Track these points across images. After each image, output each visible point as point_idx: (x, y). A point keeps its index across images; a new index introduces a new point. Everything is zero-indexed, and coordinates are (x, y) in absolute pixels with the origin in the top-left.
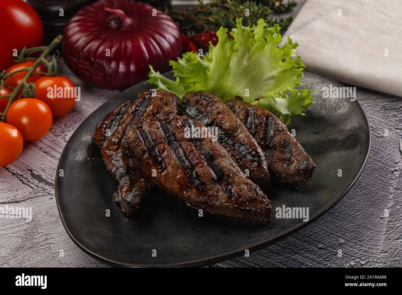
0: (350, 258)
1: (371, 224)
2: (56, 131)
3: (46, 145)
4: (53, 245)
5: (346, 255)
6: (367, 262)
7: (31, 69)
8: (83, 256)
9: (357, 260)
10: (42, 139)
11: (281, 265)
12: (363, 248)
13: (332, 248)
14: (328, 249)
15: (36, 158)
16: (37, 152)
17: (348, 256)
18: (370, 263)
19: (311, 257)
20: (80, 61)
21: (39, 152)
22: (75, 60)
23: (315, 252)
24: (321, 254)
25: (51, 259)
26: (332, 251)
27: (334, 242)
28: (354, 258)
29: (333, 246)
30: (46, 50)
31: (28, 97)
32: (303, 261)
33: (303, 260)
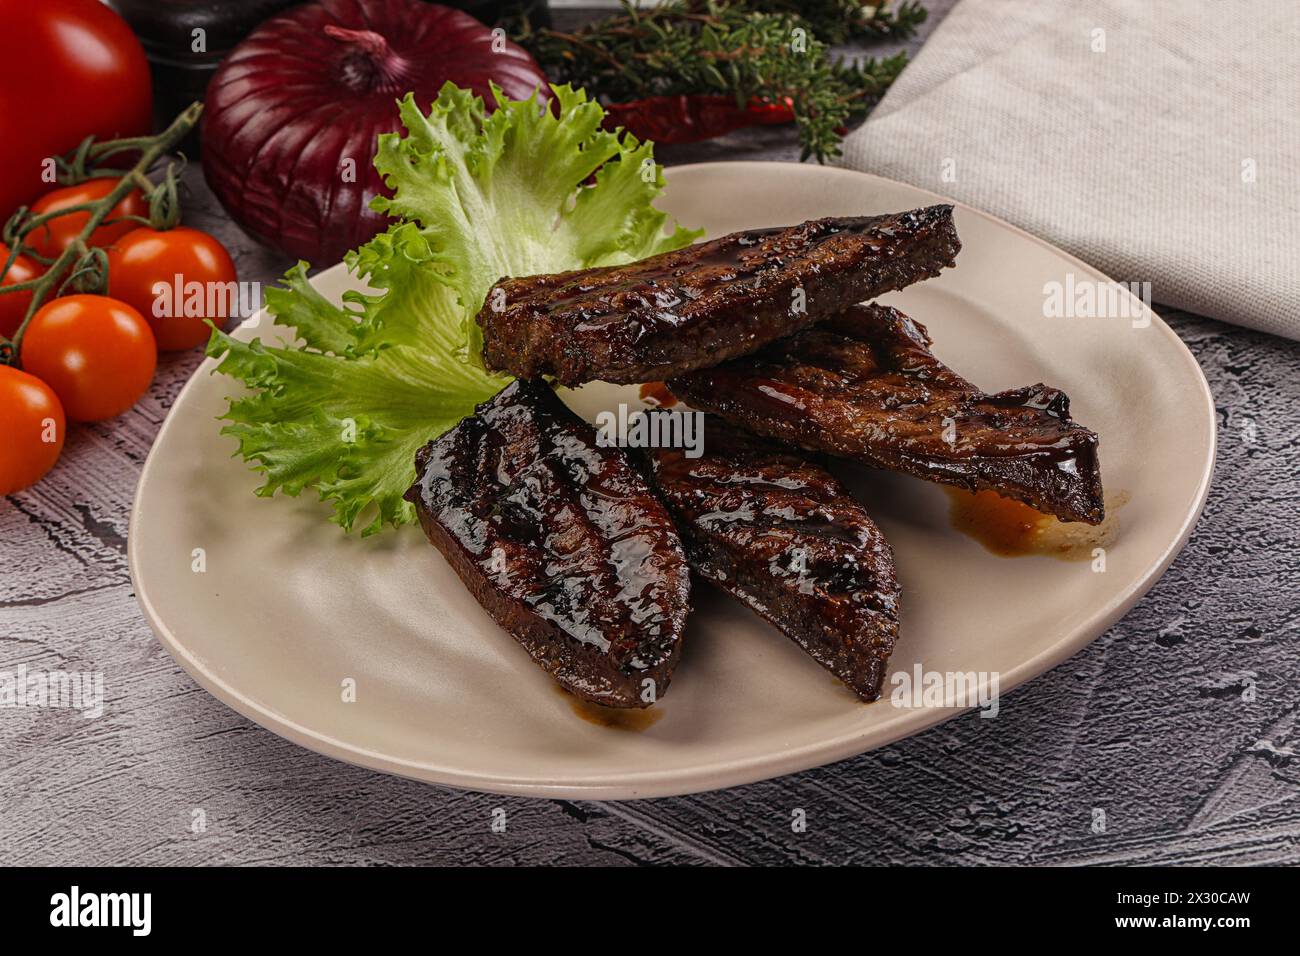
0: (969, 793)
1: (1046, 695)
2: (168, 393)
3: (136, 434)
4: (126, 732)
5: (959, 785)
6: (1018, 806)
7: (102, 204)
8: (209, 766)
9: (989, 799)
10: (126, 415)
11: (770, 808)
12: (1012, 765)
13: (925, 763)
14: (910, 766)
15: (102, 472)
16: (108, 454)
17: (965, 787)
18: (1026, 810)
19: (860, 787)
20: (249, 185)
21: (114, 454)
22: (234, 179)
23: (873, 773)
24: (890, 779)
25: (116, 773)
26: (922, 771)
27: (931, 745)
28: (982, 793)
29: (926, 757)
30: (151, 146)
31: (87, 292)
32: (835, 799)
33: (834, 795)
